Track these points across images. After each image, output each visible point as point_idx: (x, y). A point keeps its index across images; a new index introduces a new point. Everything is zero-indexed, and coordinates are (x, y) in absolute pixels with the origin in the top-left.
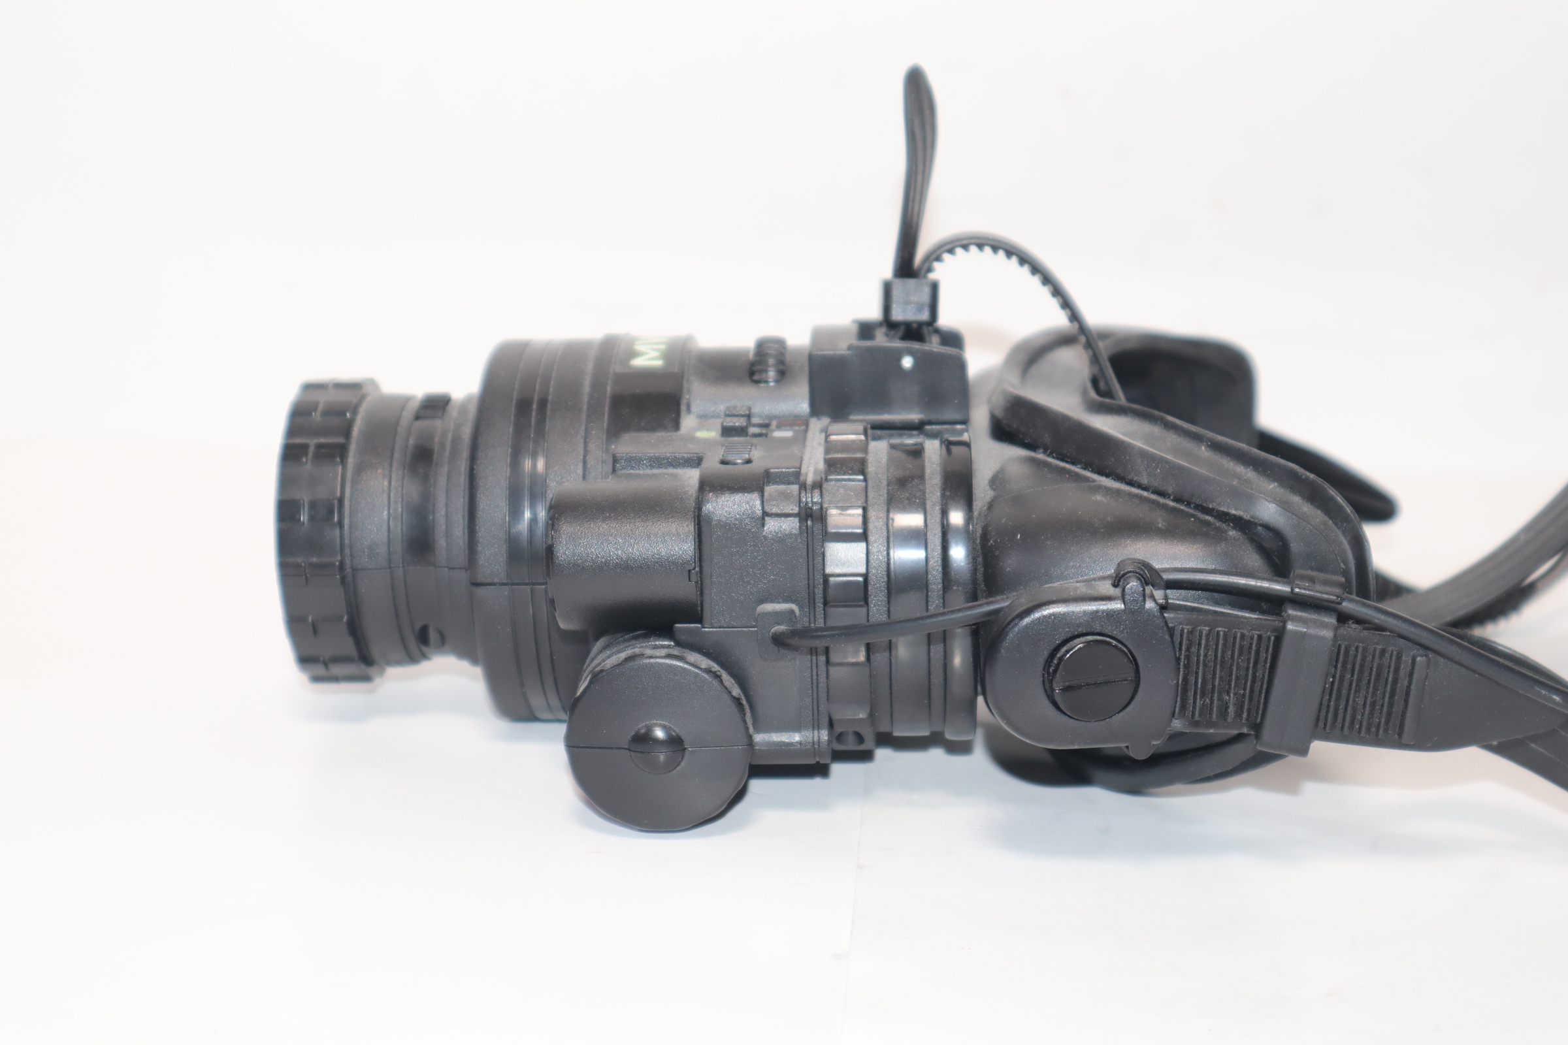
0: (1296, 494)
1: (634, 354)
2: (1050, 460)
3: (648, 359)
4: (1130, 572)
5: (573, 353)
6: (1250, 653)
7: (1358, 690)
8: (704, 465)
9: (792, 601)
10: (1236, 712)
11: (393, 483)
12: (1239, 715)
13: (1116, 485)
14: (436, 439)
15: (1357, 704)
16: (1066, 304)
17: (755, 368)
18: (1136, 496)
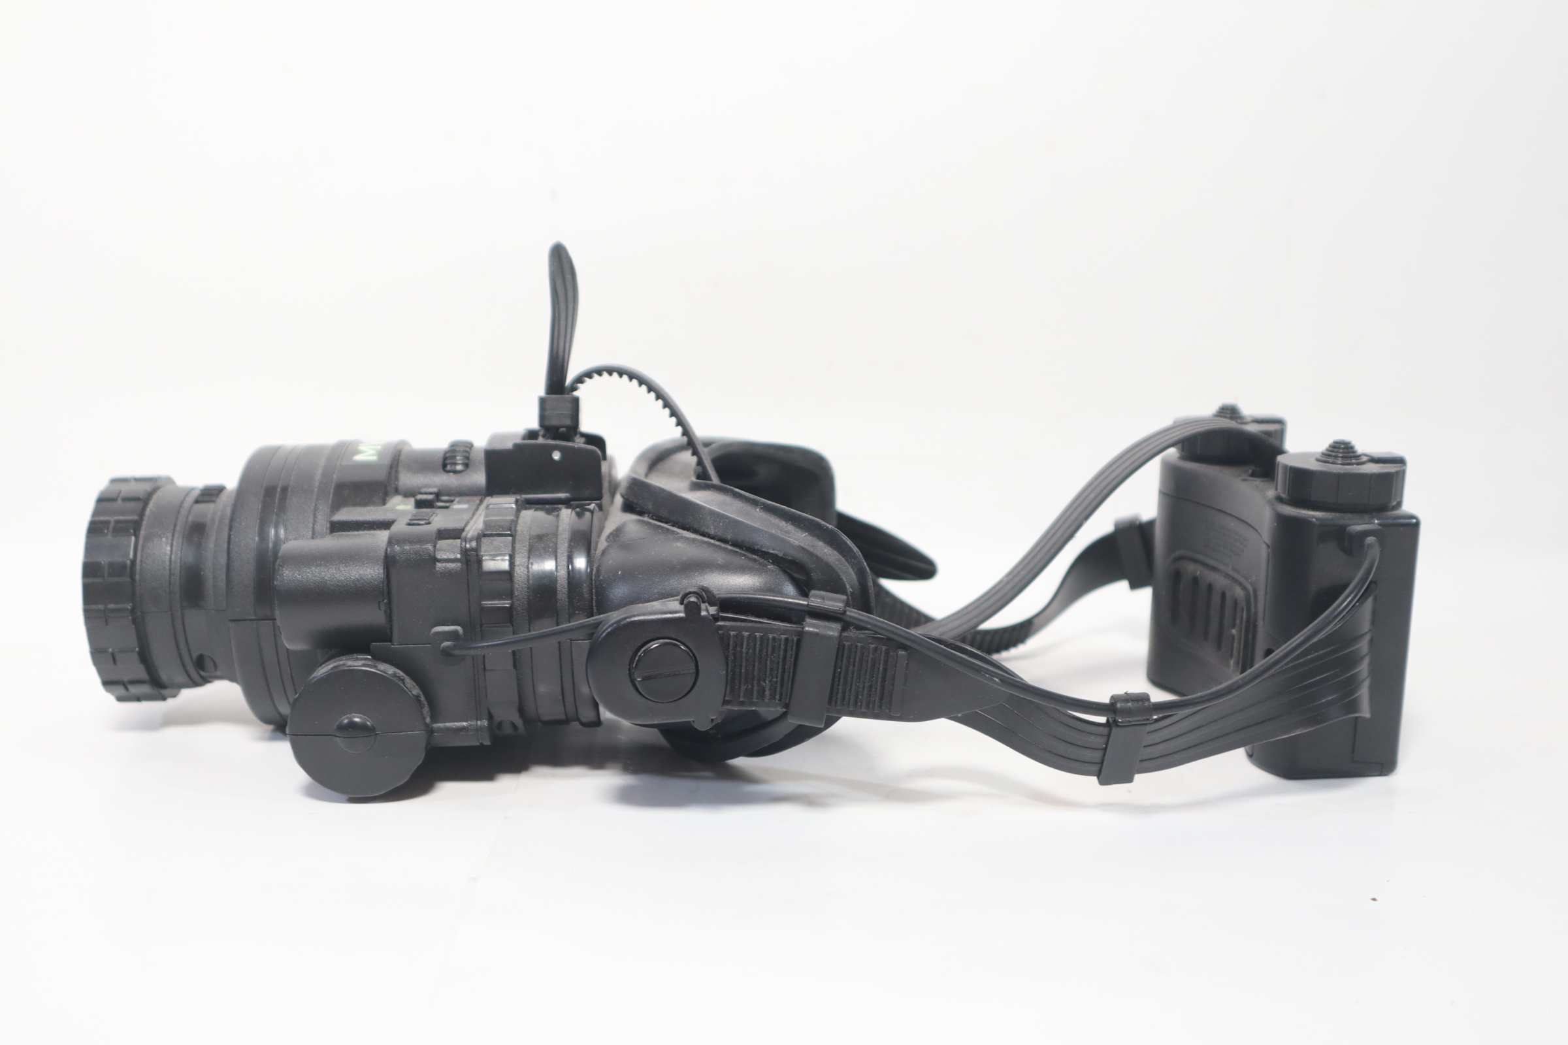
0: (820, 540)
1: (357, 452)
2: (651, 521)
3: (367, 454)
4: (690, 593)
5: (311, 453)
6: (779, 651)
7: (859, 677)
8: (394, 528)
9: (458, 625)
10: (770, 695)
11: (174, 548)
12: (773, 697)
13: (693, 536)
14: (209, 516)
15: (859, 687)
16: (681, 422)
17: (448, 462)
18: (706, 542)
